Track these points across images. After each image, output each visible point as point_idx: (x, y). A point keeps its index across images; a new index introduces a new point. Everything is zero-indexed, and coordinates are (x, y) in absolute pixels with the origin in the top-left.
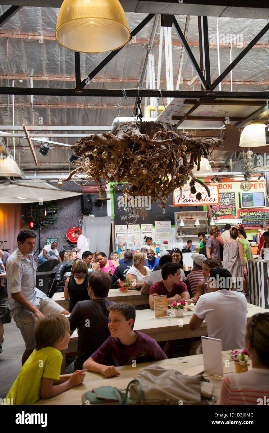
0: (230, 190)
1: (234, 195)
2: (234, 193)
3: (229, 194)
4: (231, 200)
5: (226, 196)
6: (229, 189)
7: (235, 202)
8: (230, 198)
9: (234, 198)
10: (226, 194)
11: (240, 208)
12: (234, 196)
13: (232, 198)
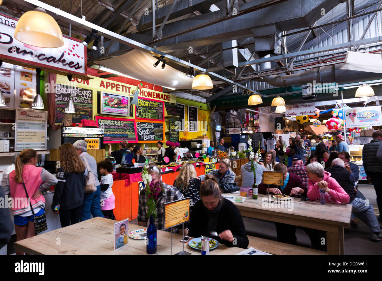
0: (85, 86)
1: (92, 94)
2: (92, 91)
3: (84, 91)
4: (87, 101)
5: (80, 93)
6: (84, 83)
7: (92, 103)
8: (85, 97)
9: (92, 98)
10: (80, 90)
11: (98, 114)
12: (91, 96)
13: (89, 97)
